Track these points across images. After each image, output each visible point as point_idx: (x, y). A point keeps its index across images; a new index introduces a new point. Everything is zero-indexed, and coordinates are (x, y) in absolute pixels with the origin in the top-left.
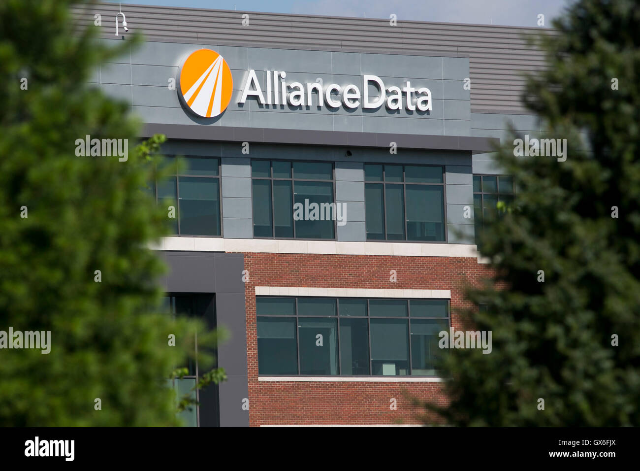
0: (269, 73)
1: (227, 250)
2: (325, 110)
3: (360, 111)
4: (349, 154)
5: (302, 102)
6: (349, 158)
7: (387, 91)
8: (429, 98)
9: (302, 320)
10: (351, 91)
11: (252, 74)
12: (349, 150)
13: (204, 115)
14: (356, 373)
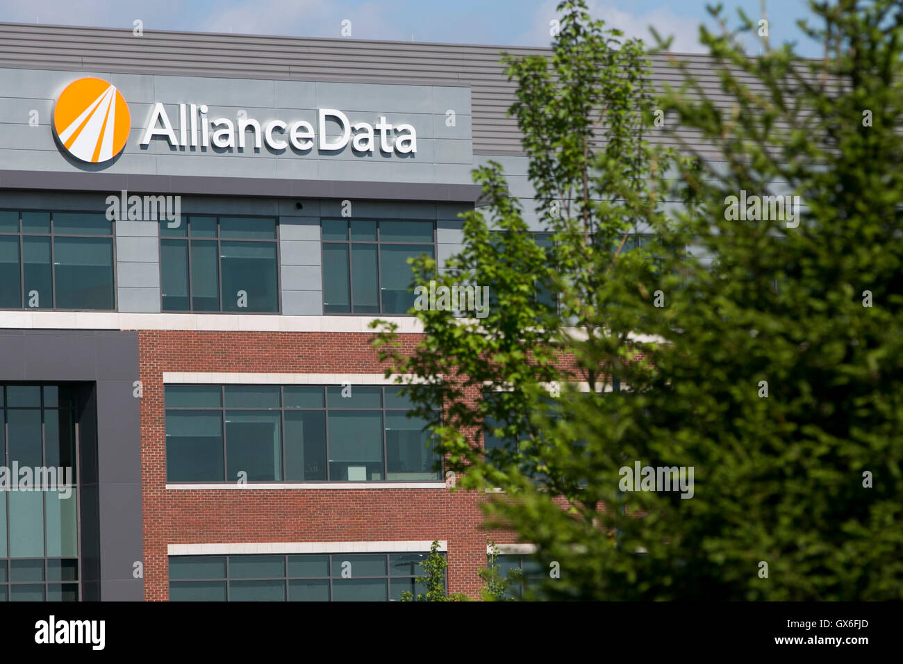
0: (183, 107)
1: (122, 328)
2: (264, 151)
3: (315, 153)
4: (299, 206)
5: (231, 142)
6: (300, 213)
7: (353, 129)
8: (413, 137)
9: (230, 413)
10: (302, 129)
11: (159, 108)
12: (299, 202)
13: (89, 160)
14: (309, 478)
